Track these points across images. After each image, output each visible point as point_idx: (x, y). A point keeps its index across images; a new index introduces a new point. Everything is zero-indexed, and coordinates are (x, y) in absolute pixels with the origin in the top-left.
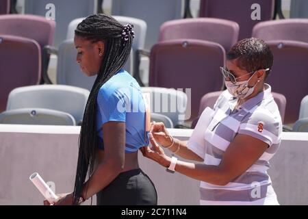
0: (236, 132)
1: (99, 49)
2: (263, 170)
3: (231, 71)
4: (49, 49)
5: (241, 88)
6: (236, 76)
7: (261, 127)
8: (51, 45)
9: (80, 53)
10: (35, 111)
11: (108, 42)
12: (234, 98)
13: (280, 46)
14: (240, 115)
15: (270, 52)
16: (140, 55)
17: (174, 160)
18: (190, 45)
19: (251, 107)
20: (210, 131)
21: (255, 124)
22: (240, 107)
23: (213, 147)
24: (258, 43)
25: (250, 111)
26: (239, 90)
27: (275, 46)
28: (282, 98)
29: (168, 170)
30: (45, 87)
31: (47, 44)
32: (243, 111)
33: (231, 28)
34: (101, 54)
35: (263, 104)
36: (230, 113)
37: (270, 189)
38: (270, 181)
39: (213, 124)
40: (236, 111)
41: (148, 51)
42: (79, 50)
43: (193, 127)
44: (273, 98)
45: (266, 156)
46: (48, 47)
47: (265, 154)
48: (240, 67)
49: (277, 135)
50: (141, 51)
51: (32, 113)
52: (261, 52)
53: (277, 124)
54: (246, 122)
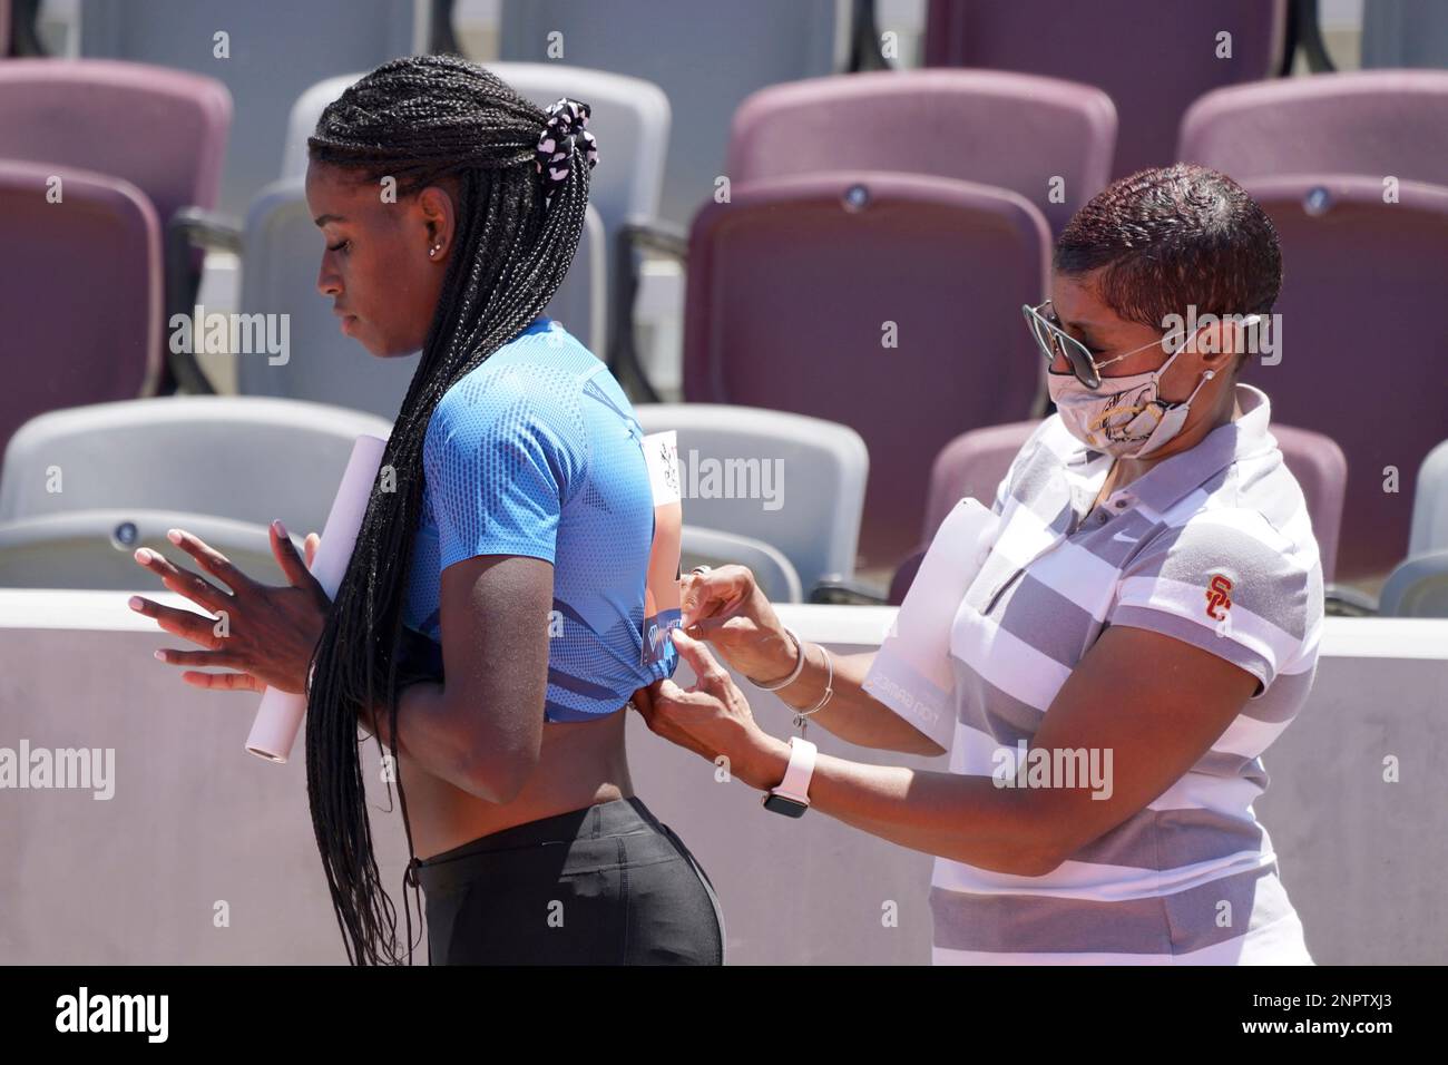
0: (1099, 615)
1: (431, 226)
2: (1237, 799)
3: (1078, 330)
4: (196, 225)
5: (1126, 406)
6: (1099, 353)
7: (1220, 593)
8: (208, 206)
9: (339, 247)
10: (132, 527)
11: (473, 191)
12: (1093, 456)
13: (1315, 204)
14: (1119, 537)
15: (1266, 234)
16: (641, 251)
17: (804, 755)
18: (879, 203)
19: (1173, 496)
20: (976, 615)
21: (1194, 581)
22: (1119, 495)
23: (992, 692)
24: (1206, 191)
25: (1171, 519)
26: (1115, 416)
27: (1291, 205)
28: (1328, 455)
29: (773, 803)
30: (182, 408)
31: (189, 201)
32: (1136, 515)
33: (1077, 122)
34: (437, 251)
35: (1231, 483)
36: (1072, 526)
37: (1270, 893)
38: (1267, 855)
39: (993, 577)
40: (1099, 517)
41: (680, 230)
42: (333, 231)
43: (896, 597)
44: (1279, 455)
45: (1248, 736)
46: (194, 214)
47: (1242, 723)
48: (1118, 309)
49: (1299, 633)
50: (645, 232)
51: (118, 533)
52: (1221, 236)
53: (1299, 580)
54: (1152, 568)
